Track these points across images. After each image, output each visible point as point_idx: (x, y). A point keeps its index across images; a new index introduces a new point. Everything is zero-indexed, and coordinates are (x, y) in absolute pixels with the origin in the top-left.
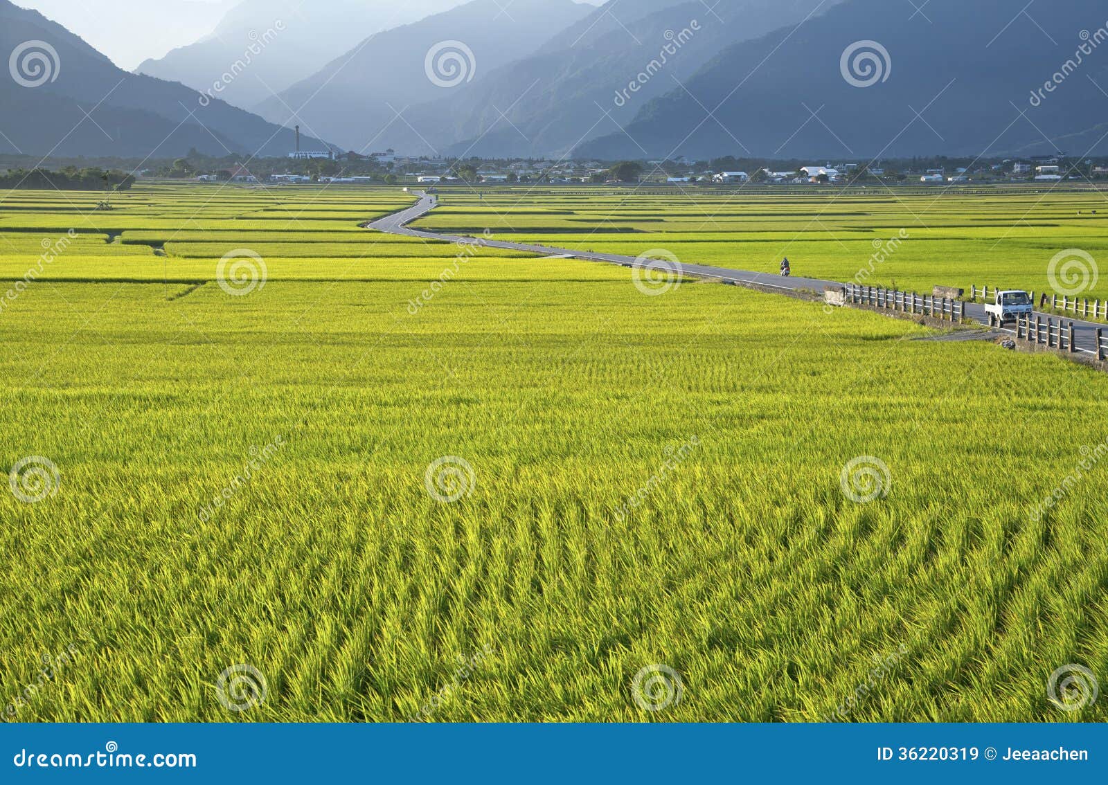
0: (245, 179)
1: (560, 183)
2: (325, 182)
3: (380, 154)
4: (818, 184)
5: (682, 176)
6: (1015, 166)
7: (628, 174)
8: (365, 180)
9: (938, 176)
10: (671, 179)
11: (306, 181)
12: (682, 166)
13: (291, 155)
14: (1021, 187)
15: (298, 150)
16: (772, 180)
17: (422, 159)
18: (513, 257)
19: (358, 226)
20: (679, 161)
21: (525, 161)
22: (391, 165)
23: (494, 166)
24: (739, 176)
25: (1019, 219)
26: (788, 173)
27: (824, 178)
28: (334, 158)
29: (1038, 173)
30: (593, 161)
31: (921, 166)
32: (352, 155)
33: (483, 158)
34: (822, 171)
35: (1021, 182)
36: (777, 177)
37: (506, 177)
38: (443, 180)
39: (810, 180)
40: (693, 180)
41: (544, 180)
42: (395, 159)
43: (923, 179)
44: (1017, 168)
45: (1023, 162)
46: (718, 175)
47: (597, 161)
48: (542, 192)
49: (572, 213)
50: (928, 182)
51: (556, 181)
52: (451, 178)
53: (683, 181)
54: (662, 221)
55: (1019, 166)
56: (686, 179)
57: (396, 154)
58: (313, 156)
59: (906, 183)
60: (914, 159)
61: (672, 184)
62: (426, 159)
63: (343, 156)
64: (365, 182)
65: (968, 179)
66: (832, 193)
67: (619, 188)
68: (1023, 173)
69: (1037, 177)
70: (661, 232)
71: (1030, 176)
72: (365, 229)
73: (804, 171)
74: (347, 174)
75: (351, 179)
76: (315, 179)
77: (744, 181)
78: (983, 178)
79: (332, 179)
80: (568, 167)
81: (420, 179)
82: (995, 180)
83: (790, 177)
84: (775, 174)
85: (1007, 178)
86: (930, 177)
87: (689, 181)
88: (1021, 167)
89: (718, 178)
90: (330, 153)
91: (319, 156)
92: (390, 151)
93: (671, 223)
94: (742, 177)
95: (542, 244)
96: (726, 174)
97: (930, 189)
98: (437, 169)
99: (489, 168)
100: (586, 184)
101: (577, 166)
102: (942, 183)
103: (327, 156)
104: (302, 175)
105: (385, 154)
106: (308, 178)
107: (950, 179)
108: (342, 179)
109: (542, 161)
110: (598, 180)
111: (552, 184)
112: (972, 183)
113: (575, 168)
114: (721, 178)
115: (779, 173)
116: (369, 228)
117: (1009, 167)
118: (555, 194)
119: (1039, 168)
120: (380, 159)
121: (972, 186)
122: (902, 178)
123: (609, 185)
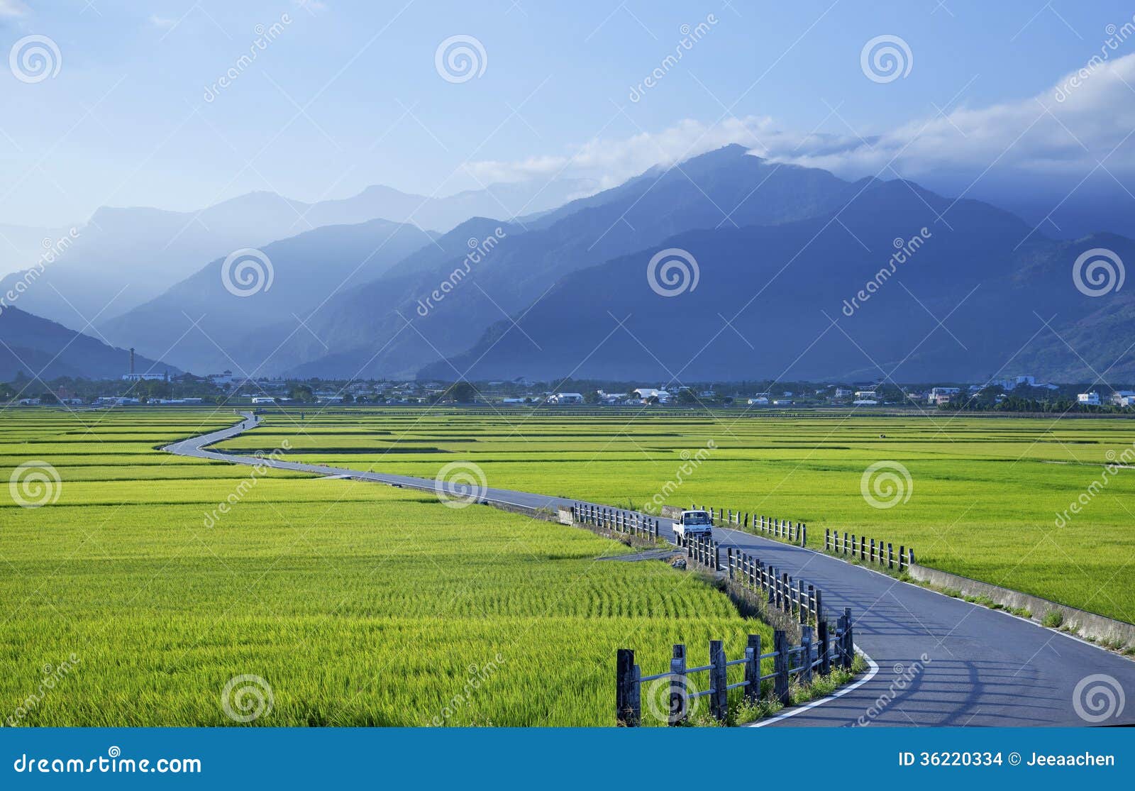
0: (70, 402)
1: (397, 403)
2: (154, 404)
3: (217, 376)
4: (649, 406)
5: (519, 397)
6: (837, 390)
7: (463, 395)
8: (197, 402)
9: (765, 399)
10: (507, 400)
11: (135, 404)
12: (523, 387)
13: (125, 377)
14: (839, 411)
15: (132, 372)
16: (606, 402)
17: (261, 380)
18: (288, 478)
19: (154, 448)
20: (520, 383)
21: (366, 382)
22: (227, 386)
23: (334, 387)
24: (574, 398)
25: (820, 442)
26: (622, 395)
27: (655, 400)
28: (169, 380)
29: (855, 398)
30: (434, 381)
31: (750, 390)
32: (188, 377)
33: (325, 380)
34: (655, 393)
35: (841, 406)
36: (611, 398)
37: (342, 398)
38: (278, 401)
39: (642, 402)
40: (529, 401)
41: (379, 400)
42: (232, 380)
43: (750, 402)
44: (839, 393)
45: (845, 387)
46: (554, 396)
47: (437, 382)
48: (372, 413)
49: (390, 434)
50: (756, 406)
51: (393, 401)
52: (285, 399)
53: (519, 402)
54: (474, 441)
55: (841, 391)
56: (521, 400)
57: (235, 376)
58: (147, 378)
59: (732, 406)
60: (744, 383)
61: (508, 404)
62: (266, 380)
63: (179, 378)
64: (197, 403)
65: (792, 403)
66: (658, 415)
67: (454, 409)
68: (844, 398)
69: (855, 402)
70: (465, 452)
71: (849, 401)
72: (160, 451)
73: (637, 393)
74: (179, 396)
75: (182, 401)
76: (144, 401)
77: (579, 402)
78: (806, 402)
79: (162, 401)
80: (408, 388)
81: (254, 400)
82: (817, 404)
83: (624, 399)
84: (609, 395)
85: (828, 402)
86: (757, 400)
87: (525, 402)
88: (843, 392)
89: (554, 399)
90: (166, 376)
91: (152, 378)
92: (228, 373)
93: (484, 443)
94: (578, 398)
95: (328, 464)
96: (561, 396)
97: (756, 411)
98: (274, 389)
99: (327, 390)
100: (422, 404)
101: (417, 386)
102: (766, 406)
103: (161, 378)
104: (132, 398)
105: (222, 376)
106: (137, 400)
107: (775, 402)
108: (173, 401)
109: (384, 381)
110: (434, 400)
111: (388, 405)
112: (795, 407)
113: (415, 389)
114: (557, 399)
115: (612, 395)
116: (164, 450)
117: (831, 392)
118: (386, 414)
119: (858, 393)
120: (217, 380)
121: (794, 409)
122: (729, 400)
123: (445, 406)
